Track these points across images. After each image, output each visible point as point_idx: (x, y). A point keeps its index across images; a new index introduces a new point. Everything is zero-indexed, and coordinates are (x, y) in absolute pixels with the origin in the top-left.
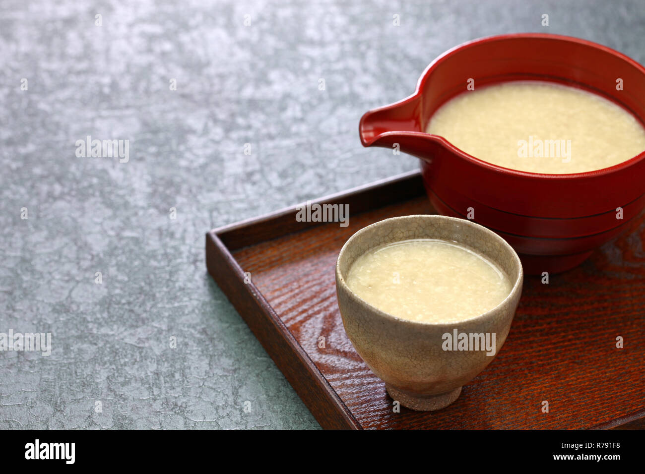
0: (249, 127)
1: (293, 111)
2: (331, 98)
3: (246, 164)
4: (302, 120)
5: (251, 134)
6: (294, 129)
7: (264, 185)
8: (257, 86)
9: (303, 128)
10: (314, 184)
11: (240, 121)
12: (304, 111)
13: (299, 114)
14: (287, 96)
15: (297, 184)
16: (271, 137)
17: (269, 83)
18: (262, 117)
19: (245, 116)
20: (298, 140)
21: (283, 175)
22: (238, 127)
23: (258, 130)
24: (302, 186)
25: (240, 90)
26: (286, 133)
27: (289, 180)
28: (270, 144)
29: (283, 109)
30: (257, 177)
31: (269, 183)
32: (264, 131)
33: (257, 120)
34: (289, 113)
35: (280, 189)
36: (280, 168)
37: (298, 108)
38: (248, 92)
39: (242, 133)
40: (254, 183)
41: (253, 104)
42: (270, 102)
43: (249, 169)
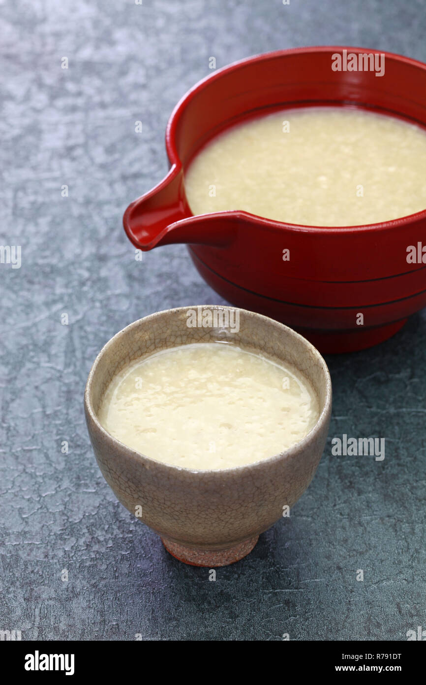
0: (79, 94)
1: (136, 75)
2: (183, 61)
3: (69, 136)
4: (144, 87)
5: (80, 102)
6: (133, 96)
7: (86, 161)
8: (97, 47)
9: (144, 96)
10: (145, 161)
11: (71, 87)
12: (148, 77)
13: (142, 80)
14: (131, 58)
15: (125, 161)
16: (103, 106)
17: (112, 43)
18: (97, 82)
19: (76, 80)
20: (135, 109)
21: (110, 150)
22: (66, 93)
23: (90, 97)
24: (131, 164)
25: (76, 51)
26: (122, 100)
27: (117, 156)
28: (101, 114)
29: (123, 73)
30: (79, 152)
31: (92, 159)
32: (97, 99)
33: (90, 85)
34: (131, 78)
35: (103, 167)
36: (107, 141)
37: (142, 72)
38: (86, 53)
39: (70, 101)
40: (73, 159)
41: (89, 67)
42: (109, 65)
43: (71, 142)
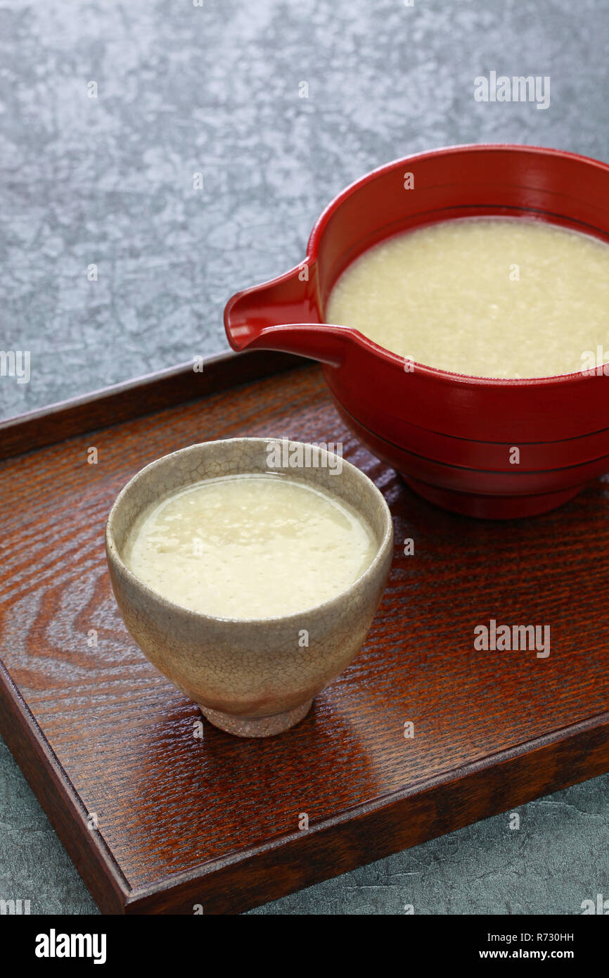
0: (103, 237)
1: (174, 212)
2: (233, 192)
3: (91, 295)
4: (184, 227)
5: (104, 247)
6: (170, 241)
7: (113, 327)
8: (123, 172)
9: (184, 239)
10: (188, 328)
11: (91, 226)
12: (188, 213)
13: (181, 218)
14: (167, 188)
15: (163, 328)
16: (134, 253)
17: (142, 168)
18: (125, 221)
19: (99, 219)
20: (173, 258)
21: (144, 313)
22: (87, 237)
23: (116, 241)
24: (170, 332)
25: (97, 178)
26: (157, 248)
27: (153, 321)
28: (131, 264)
29: (158, 209)
30: (104, 316)
31: (121, 325)
32: (125, 244)
33: (116, 226)
34: (166, 216)
35: (136, 336)
36: (140, 303)
37: (180, 207)
38: (109, 182)
39: (92, 247)
40: (99, 326)
42: (140, 197)
43: (95, 303)
